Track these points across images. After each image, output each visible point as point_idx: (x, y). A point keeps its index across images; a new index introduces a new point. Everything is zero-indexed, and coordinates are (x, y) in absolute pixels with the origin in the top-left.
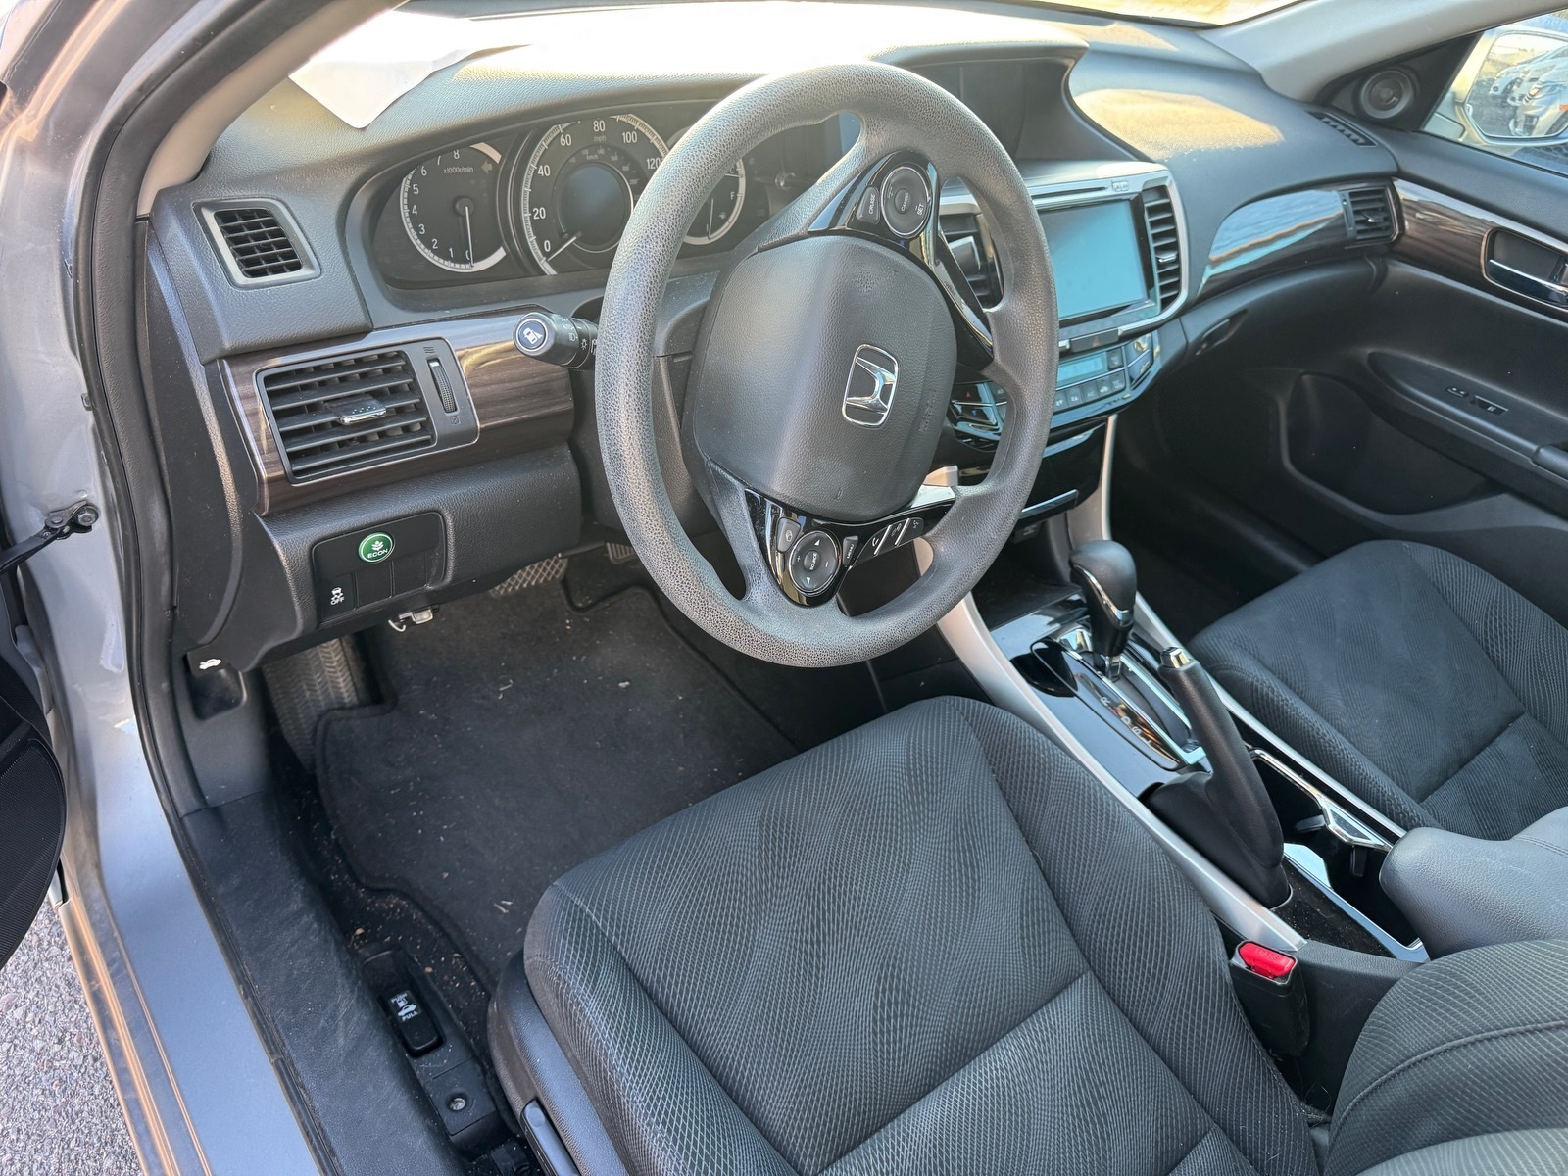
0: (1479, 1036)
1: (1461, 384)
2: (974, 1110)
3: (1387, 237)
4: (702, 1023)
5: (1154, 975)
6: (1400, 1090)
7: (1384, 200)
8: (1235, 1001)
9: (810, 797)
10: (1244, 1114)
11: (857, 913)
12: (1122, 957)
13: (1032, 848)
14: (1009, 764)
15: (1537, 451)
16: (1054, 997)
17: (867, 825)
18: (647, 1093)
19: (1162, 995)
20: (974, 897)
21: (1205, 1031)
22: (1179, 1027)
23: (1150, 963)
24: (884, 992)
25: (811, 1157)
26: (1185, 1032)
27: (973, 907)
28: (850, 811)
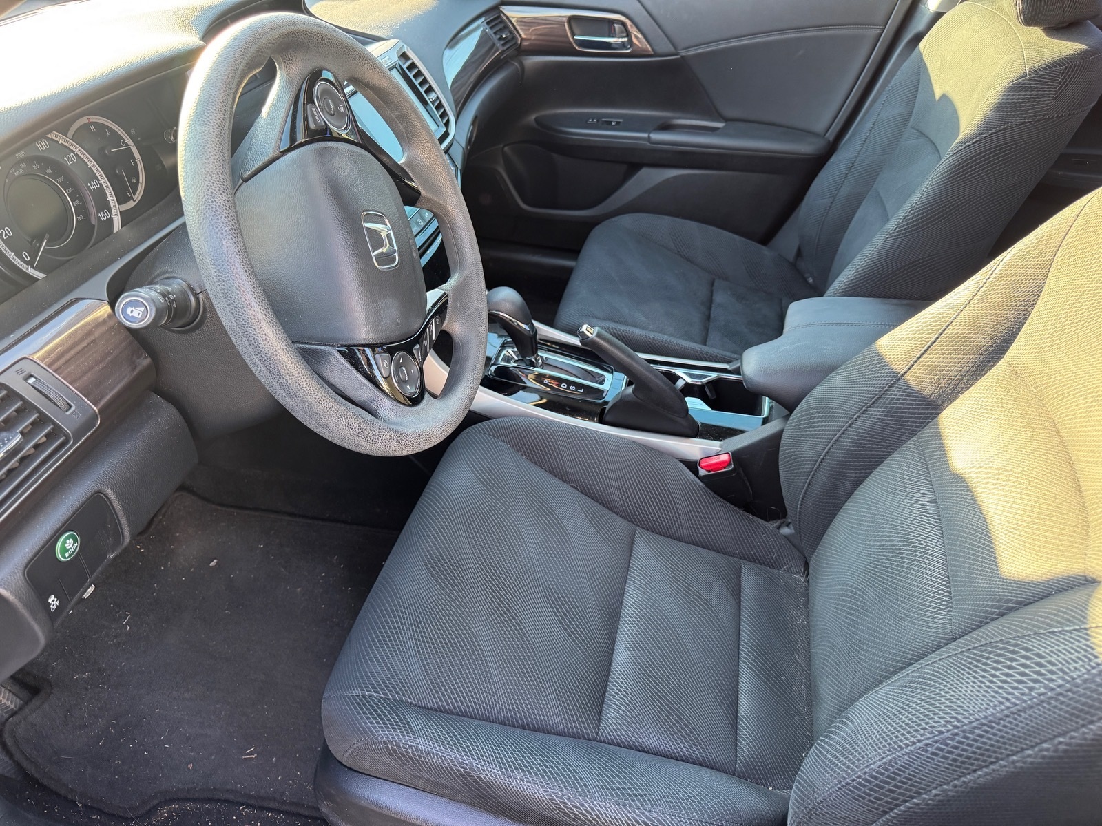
0: (844, 428)
1: (593, 116)
2: (642, 637)
3: (516, 43)
4: (482, 703)
5: (669, 506)
6: (821, 478)
7: (502, 21)
8: (712, 493)
9: (442, 534)
10: (750, 545)
11: (515, 580)
12: (648, 509)
13: (568, 483)
14: (528, 446)
15: (649, 137)
16: (631, 552)
17: (484, 528)
18: (494, 761)
19: (679, 515)
20: (563, 528)
21: (709, 518)
22: (696, 525)
23: (663, 502)
24: (558, 611)
25: (589, 726)
26: (700, 525)
27: (566, 534)
28: (470, 527)
